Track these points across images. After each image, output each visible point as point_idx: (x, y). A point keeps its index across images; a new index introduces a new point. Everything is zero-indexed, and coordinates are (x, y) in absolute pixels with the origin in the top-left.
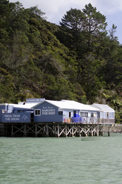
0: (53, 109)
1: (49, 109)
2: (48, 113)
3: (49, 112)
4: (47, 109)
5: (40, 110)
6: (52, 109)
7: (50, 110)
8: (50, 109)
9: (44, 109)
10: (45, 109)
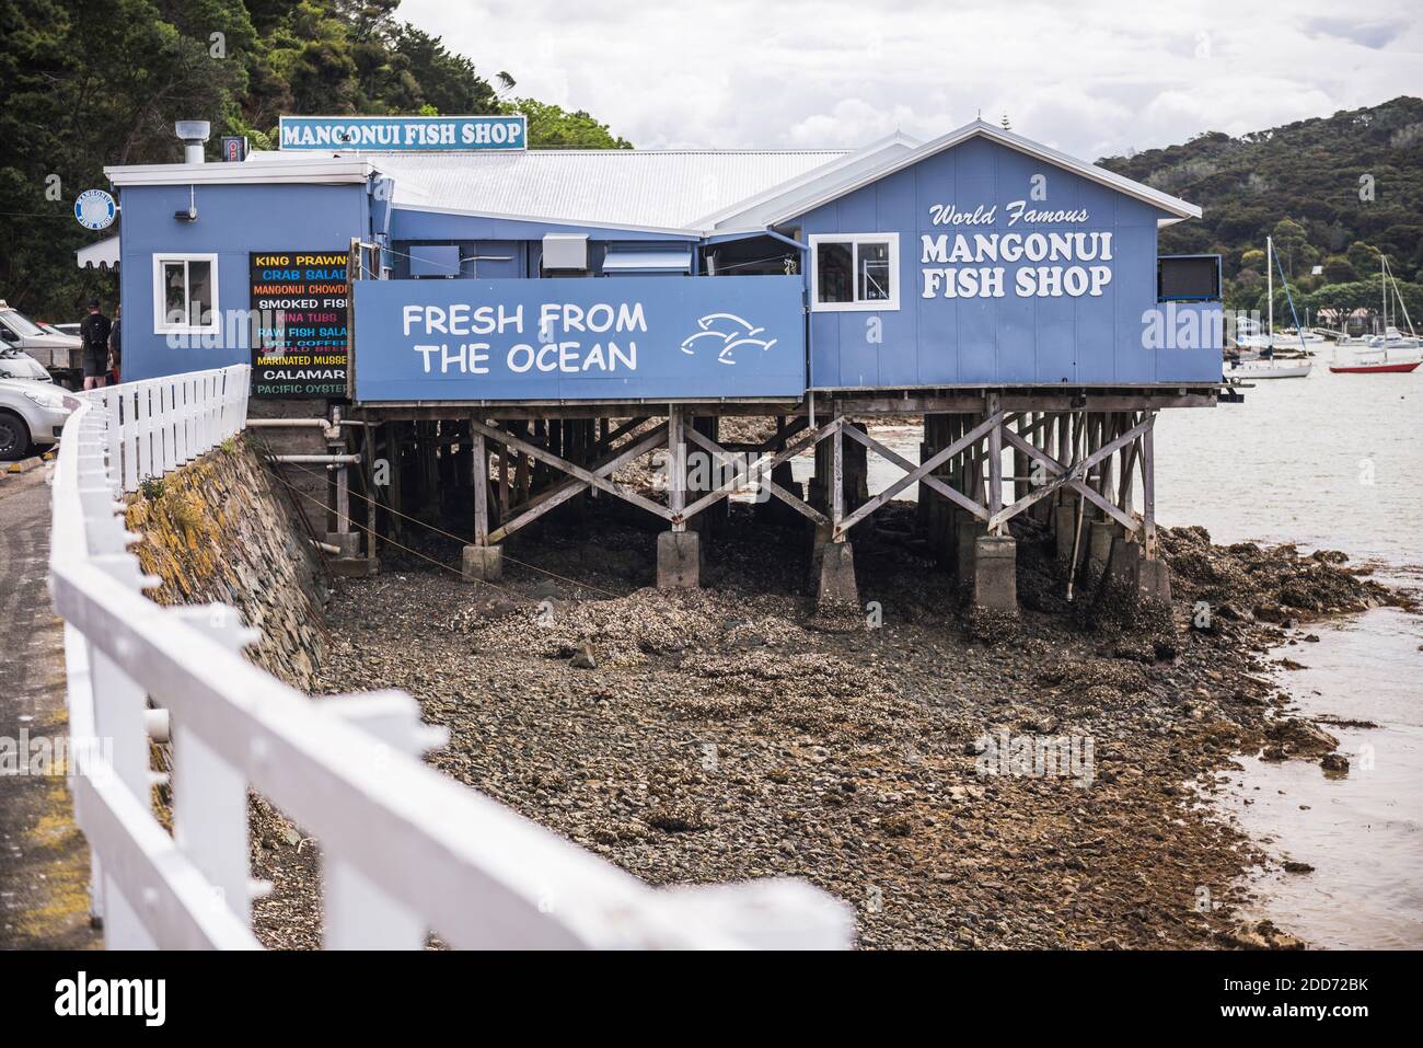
0: (1075, 227)
1: (1025, 228)
2: (1010, 281)
3: (1024, 260)
4: (999, 227)
5: (892, 240)
6: (1062, 228)
7: (1034, 245)
8: (1045, 228)
9: (951, 230)
10: (969, 231)
